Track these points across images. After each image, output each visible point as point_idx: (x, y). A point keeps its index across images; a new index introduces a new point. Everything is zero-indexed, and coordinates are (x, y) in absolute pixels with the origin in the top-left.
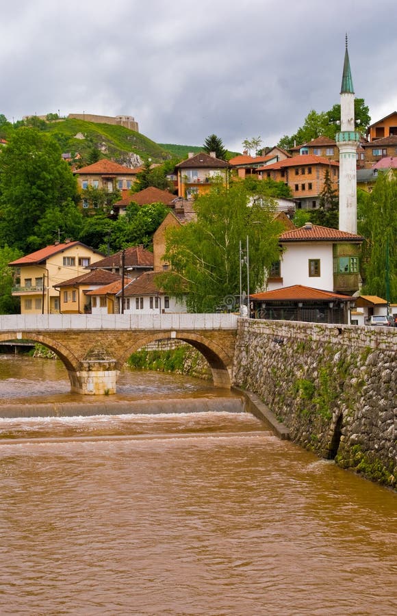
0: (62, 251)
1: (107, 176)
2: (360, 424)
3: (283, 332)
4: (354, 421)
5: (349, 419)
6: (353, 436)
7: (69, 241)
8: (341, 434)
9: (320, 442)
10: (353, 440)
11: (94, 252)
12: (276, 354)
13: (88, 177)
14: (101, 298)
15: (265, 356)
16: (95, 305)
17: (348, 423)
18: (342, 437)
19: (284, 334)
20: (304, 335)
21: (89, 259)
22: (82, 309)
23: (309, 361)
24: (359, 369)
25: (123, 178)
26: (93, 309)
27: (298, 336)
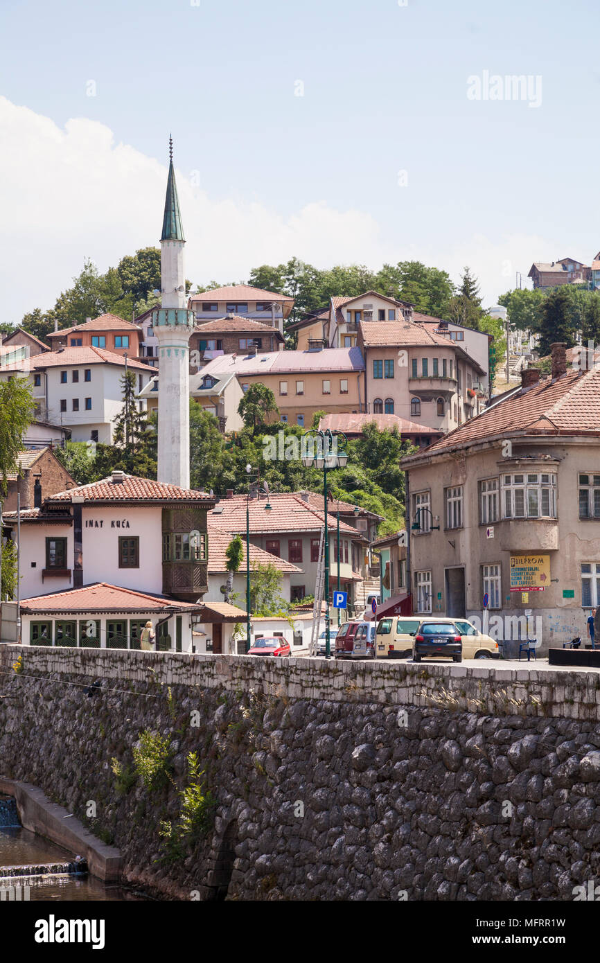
2: (273, 837)
3: (99, 668)
4: (261, 832)
5: (250, 827)
6: (262, 859)
8: (234, 856)
9: (189, 872)
10: (261, 865)
12: (84, 711)
15: (59, 714)
17: (248, 835)
18: (237, 862)
19: (100, 672)
20: (145, 674)
23: (159, 721)
24: (267, 735)
27: (133, 676)
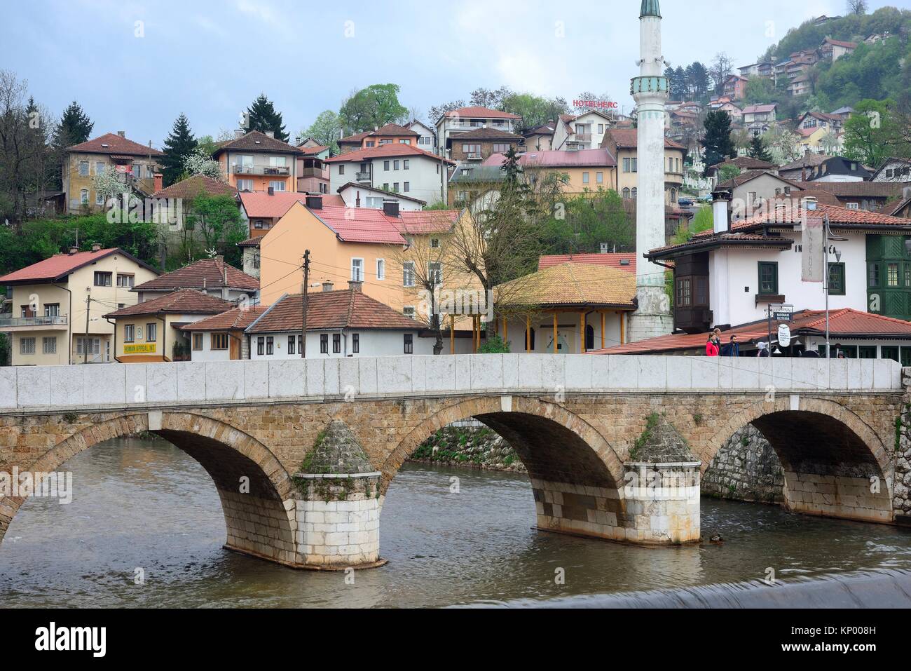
0: (93, 262)
1: (119, 157)
7: (98, 248)
11: (141, 266)
13: (90, 157)
14: (213, 336)
16: (199, 347)
21: (132, 276)
22: (169, 354)
25: (141, 162)
26: (194, 354)
